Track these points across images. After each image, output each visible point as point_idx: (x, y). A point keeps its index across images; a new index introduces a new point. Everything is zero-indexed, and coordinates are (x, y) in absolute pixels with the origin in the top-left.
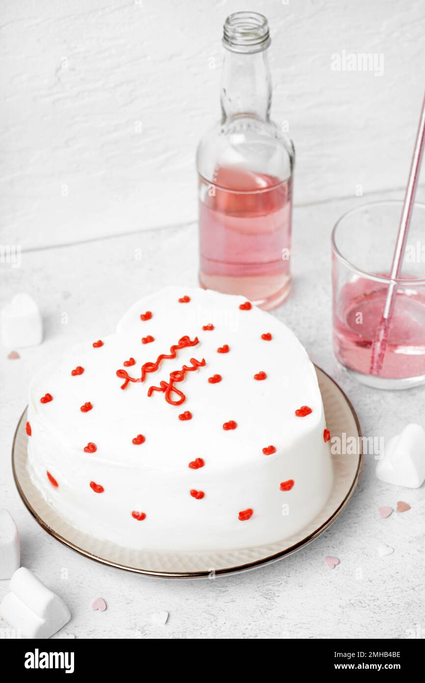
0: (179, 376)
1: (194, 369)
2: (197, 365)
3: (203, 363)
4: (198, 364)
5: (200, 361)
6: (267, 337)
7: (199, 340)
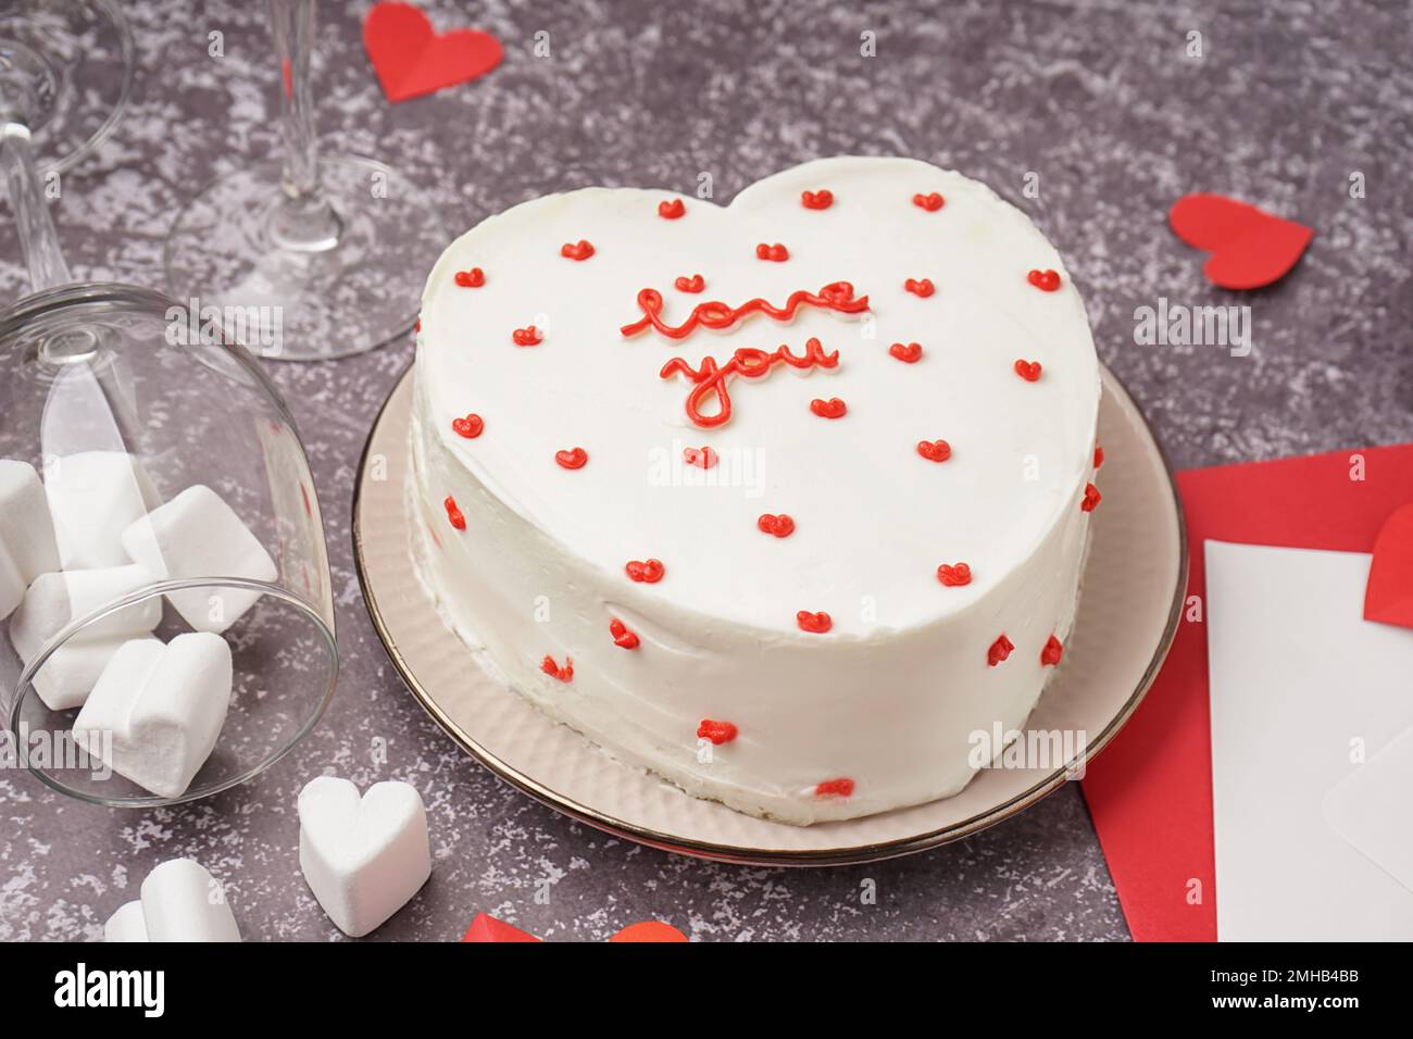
0: (755, 363)
1: (801, 364)
2: (817, 359)
3: (831, 362)
4: (817, 355)
5: (828, 353)
6: (1029, 372)
7: (870, 304)
